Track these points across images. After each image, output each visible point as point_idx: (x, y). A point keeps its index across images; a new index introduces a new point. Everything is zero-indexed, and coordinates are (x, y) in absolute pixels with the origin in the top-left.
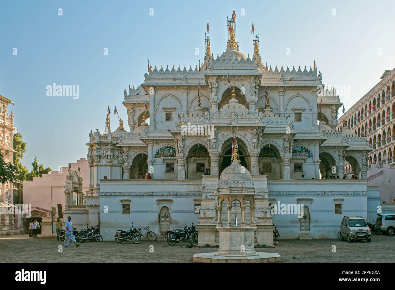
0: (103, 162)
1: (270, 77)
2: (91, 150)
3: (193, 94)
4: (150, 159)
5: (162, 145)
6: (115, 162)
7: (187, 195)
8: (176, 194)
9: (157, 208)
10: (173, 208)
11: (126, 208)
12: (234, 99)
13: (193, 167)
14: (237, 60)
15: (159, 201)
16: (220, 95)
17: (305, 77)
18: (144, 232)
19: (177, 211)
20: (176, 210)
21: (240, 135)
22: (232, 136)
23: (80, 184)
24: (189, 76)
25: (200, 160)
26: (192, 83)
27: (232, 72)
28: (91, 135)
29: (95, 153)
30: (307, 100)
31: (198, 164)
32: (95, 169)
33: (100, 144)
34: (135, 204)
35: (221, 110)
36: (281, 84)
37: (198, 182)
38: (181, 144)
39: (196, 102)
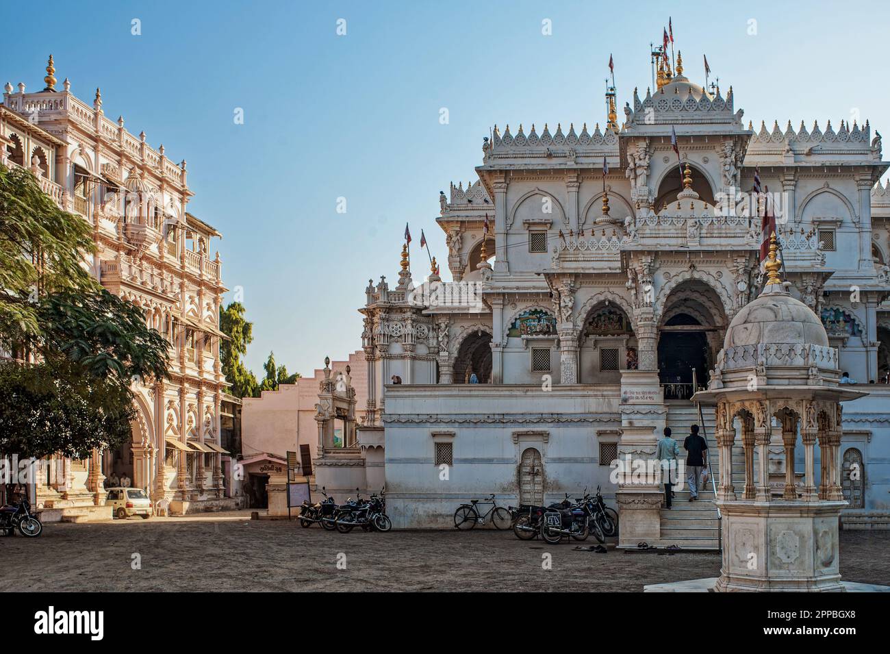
0: (396, 349)
1: (763, 147)
2: (369, 323)
3: (592, 188)
4: (497, 338)
5: (522, 307)
6: (422, 350)
7: (582, 421)
8: (558, 419)
9: (513, 452)
10: (550, 451)
11: (444, 453)
12: (688, 191)
13: (592, 357)
14: (691, 100)
15: (518, 436)
16: (655, 185)
17: (843, 146)
18: (484, 509)
19: (560, 460)
20: (555, 456)
21: (706, 273)
22: (687, 276)
23: (351, 402)
24: (581, 149)
25: (609, 343)
26: (586, 163)
27: (681, 130)
28: (370, 291)
29: (378, 329)
30: (845, 200)
31: (603, 351)
32: (379, 364)
33: (389, 310)
34: (466, 442)
35: (663, 213)
36: (789, 161)
37: (608, 390)
38: (566, 300)
39: (600, 205)
